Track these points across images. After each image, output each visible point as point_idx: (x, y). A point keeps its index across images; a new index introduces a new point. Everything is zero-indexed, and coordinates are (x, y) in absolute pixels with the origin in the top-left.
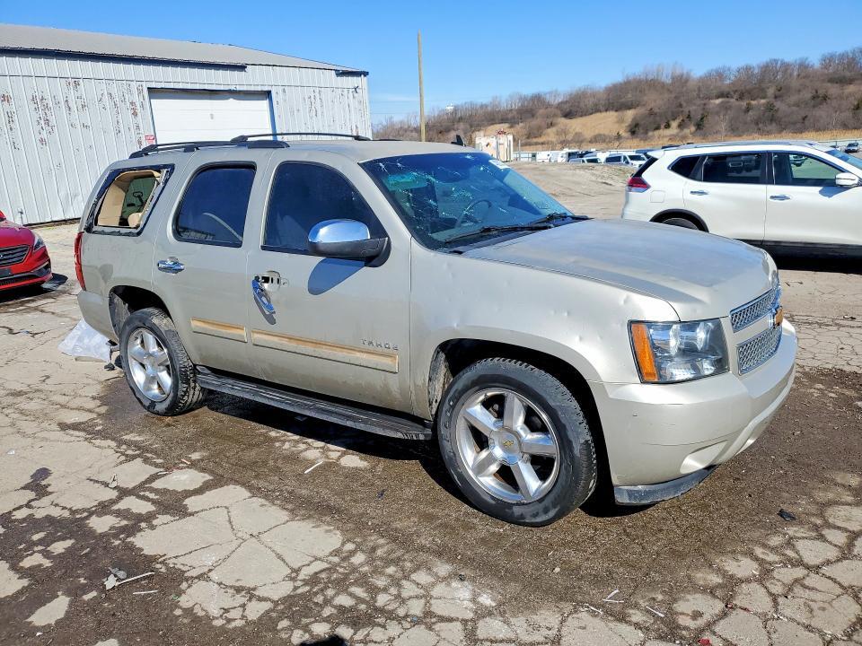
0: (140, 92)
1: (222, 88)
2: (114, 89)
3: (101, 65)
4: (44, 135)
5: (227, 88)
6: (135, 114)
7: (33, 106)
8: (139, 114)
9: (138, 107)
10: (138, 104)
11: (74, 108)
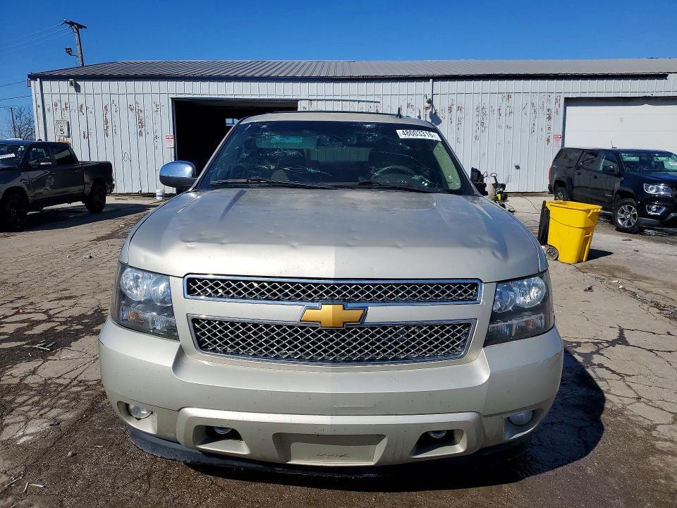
0: (557, 101)
1: (637, 95)
2: (537, 99)
3: (530, 82)
4: (478, 134)
5: (642, 95)
6: (549, 118)
7: (476, 113)
8: (552, 119)
9: (553, 113)
10: (553, 111)
11: (503, 114)
